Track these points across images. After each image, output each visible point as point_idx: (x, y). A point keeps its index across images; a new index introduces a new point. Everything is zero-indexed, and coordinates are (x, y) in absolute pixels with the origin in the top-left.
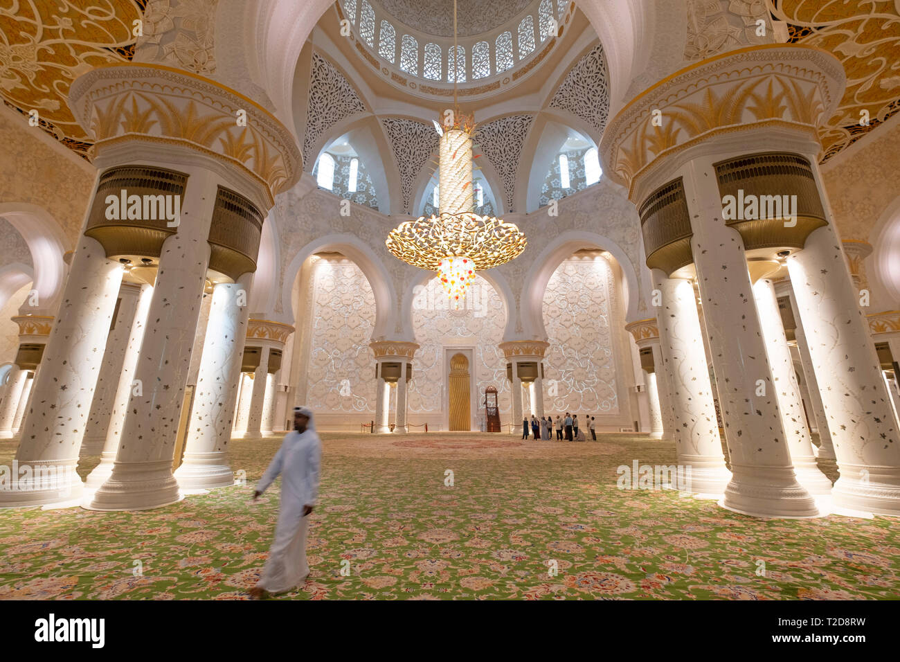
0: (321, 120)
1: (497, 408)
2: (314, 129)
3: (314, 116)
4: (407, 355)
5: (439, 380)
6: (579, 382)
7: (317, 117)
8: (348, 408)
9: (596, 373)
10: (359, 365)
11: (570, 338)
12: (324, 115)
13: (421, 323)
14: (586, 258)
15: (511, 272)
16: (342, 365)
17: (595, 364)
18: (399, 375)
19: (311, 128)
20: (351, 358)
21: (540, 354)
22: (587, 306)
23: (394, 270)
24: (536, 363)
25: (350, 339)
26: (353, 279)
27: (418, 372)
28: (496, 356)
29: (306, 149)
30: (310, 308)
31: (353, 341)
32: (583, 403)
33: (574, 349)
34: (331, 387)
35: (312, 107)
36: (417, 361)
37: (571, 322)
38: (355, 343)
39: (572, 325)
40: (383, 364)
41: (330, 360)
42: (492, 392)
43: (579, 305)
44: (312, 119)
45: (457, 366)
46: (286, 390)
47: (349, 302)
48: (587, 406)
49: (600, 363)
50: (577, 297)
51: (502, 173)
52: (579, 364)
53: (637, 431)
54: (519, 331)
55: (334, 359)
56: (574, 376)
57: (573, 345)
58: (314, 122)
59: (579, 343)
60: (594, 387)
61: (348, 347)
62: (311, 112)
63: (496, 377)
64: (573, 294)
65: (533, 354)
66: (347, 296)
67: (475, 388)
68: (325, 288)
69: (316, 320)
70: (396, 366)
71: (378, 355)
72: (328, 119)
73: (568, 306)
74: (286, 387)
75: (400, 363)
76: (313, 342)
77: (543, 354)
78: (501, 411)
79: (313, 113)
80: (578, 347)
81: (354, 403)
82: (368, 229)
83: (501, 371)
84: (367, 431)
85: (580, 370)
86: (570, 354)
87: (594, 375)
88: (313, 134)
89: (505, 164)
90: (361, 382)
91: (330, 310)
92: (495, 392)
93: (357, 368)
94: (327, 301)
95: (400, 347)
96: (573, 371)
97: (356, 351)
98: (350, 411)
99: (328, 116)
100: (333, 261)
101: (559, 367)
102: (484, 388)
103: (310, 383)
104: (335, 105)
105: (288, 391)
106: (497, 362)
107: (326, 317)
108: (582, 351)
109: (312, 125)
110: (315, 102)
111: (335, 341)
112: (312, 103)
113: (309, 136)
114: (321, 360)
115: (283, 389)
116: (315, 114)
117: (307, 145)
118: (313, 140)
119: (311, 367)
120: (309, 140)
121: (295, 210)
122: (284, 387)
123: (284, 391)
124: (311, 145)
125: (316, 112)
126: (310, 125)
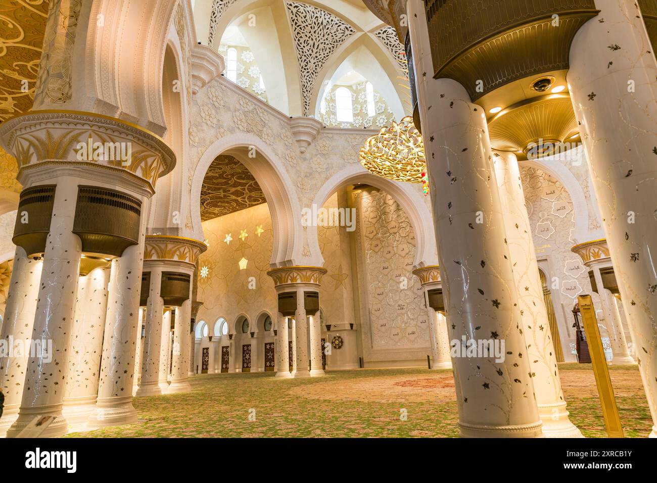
0: (312, 61)
2: (308, 72)
3: (305, 60)
7: (308, 60)
8: (412, 342)
10: (416, 294)
12: (314, 55)
16: (400, 296)
19: (305, 73)
20: (407, 289)
25: (403, 268)
29: (305, 95)
30: (360, 243)
31: (405, 269)
34: (393, 321)
35: (301, 53)
38: (408, 272)
40: (429, 291)
41: (388, 294)
44: (303, 64)
46: (352, 328)
58: (306, 66)
62: (301, 58)
67: (559, 308)
68: (370, 220)
72: (319, 57)
74: (352, 325)
76: (369, 278)
79: (304, 58)
84: (424, 366)
88: (308, 78)
91: (378, 242)
93: (415, 298)
98: (415, 346)
99: (318, 54)
103: (373, 318)
104: (321, 41)
105: (354, 328)
107: (376, 250)
109: (305, 69)
110: (302, 47)
111: (389, 272)
112: (299, 49)
113: (305, 81)
114: (378, 294)
115: (348, 327)
116: (305, 58)
117: (305, 90)
118: (309, 83)
119: (371, 303)
120: (306, 84)
121: (307, 155)
122: (349, 325)
123: (350, 329)
124: (308, 89)
125: (305, 56)
126: (303, 70)
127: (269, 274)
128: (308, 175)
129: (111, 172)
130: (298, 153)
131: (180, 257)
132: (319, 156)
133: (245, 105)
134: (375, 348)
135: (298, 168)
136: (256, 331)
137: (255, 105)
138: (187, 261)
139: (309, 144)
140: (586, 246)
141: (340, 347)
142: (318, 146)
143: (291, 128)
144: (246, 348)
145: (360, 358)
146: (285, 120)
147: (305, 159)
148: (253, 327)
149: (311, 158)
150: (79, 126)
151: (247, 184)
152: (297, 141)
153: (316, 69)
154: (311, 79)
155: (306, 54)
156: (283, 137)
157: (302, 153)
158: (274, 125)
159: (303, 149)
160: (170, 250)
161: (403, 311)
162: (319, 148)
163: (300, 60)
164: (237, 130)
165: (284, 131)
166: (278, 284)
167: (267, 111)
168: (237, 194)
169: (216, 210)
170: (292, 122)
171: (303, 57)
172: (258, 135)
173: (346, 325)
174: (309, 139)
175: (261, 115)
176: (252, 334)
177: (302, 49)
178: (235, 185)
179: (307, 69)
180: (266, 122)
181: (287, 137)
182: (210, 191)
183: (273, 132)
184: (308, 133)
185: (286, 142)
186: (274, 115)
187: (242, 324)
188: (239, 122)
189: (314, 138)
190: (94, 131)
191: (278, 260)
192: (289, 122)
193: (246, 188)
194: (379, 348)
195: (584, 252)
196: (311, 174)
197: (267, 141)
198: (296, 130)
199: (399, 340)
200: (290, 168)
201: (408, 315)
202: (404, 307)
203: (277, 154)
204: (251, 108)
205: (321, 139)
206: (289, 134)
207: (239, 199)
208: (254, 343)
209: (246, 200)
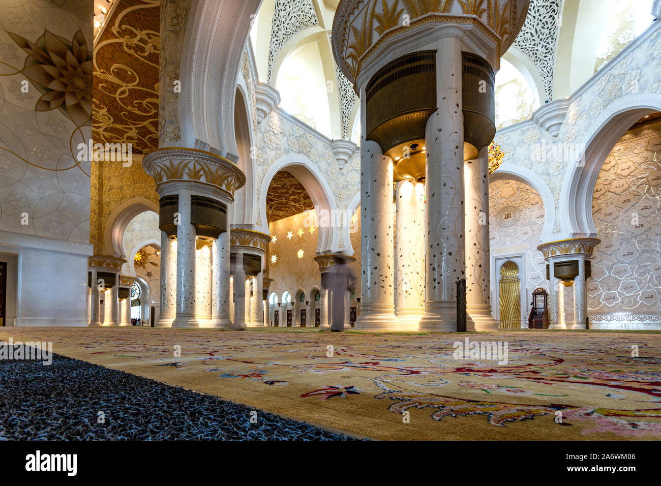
1: (546, 308)
2: (347, 100)
3: (345, 89)
7: (347, 89)
29: (344, 120)
35: (342, 83)
42: (540, 294)
44: (343, 93)
51: (537, 60)
62: (341, 88)
65: (573, 252)
88: (347, 105)
89: (539, 47)
92: (544, 293)
109: (344, 97)
110: (343, 77)
112: (341, 80)
113: (344, 108)
116: (345, 87)
117: (344, 116)
118: (348, 110)
120: (345, 111)
121: (345, 171)
124: (347, 115)
125: (345, 85)
126: (343, 98)
127: (316, 259)
128: (344, 187)
129: (207, 187)
130: (337, 169)
131: (254, 244)
132: (353, 172)
133: (297, 131)
135: (337, 182)
136: (309, 300)
137: (305, 130)
138: (259, 247)
139: (346, 162)
140: (547, 245)
142: (353, 163)
143: (333, 148)
144: (303, 312)
146: (328, 142)
147: (343, 174)
148: (308, 298)
149: (348, 174)
150: (187, 158)
151: (301, 193)
152: (337, 159)
153: (353, 97)
154: (349, 106)
155: (345, 84)
156: (326, 156)
157: (341, 169)
158: (320, 146)
159: (341, 166)
160: (248, 239)
162: (353, 165)
163: (341, 90)
164: (291, 152)
165: (327, 151)
166: (321, 267)
167: (313, 135)
168: (295, 201)
169: (281, 213)
170: (334, 144)
171: (343, 86)
172: (307, 155)
174: (346, 158)
175: (309, 138)
176: (307, 303)
177: (342, 79)
178: (294, 194)
179: (347, 97)
180: (313, 144)
181: (329, 156)
182: (275, 199)
183: (318, 153)
184: (345, 153)
185: (329, 161)
186: (319, 138)
187: (300, 295)
188: (292, 146)
189: (350, 157)
190: (196, 160)
191: (321, 250)
192: (331, 144)
193: (301, 196)
195: (545, 250)
196: (347, 186)
197: (314, 160)
198: (336, 150)
200: (330, 182)
203: (321, 171)
204: (302, 133)
205: (355, 158)
206: (331, 154)
207: (297, 205)
208: (308, 308)
209: (302, 206)
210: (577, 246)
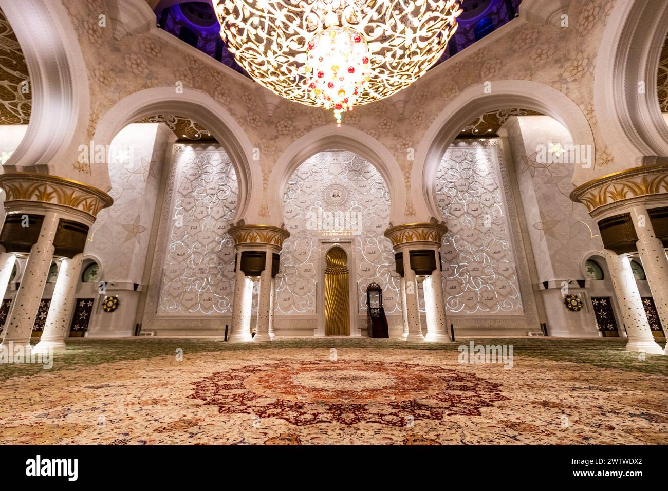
1: (382, 309)
4: (273, 243)
5: (313, 277)
6: (474, 278)
8: (206, 309)
9: (493, 268)
10: (222, 259)
11: (462, 229)
13: (294, 213)
14: (475, 143)
15: (398, 146)
16: (203, 260)
17: (493, 258)
18: (263, 268)
20: (214, 253)
21: (437, 241)
22: (479, 194)
23: (259, 144)
24: (433, 252)
25: (213, 231)
26: (220, 167)
27: (289, 267)
28: (378, 250)
30: (170, 197)
31: (216, 233)
32: (481, 303)
33: (466, 241)
34: (189, 285)
36: (289, 256)
37: (462, 212)
38: (219, 235)
39: (462, 215)
40: (243, 253)
41: (189, 256)
42: (375, 290)
43: (469, 193)
45: (335, 261)
46: (135, 289)
47: (214, 192)
48: (486, 305)
49: (497, 256)
50: (467, 184)
52: (473, 258)
53: (546, 334)
54: (411, 214)
55: (194, 253)
56: (469, 272)
57: (465, 237)
59: (472, 235)
60: (492, 284)
61: (211, 240)
63: (379, 272)
64: (463, 182)
65: (430, 240)
66: (212, 185)
67: (354, 286)
68: (188, 176)
69: (176, 210)
70: (259, 256)
71: (238, 243)
73: (457, 193)
74: (136, 286)
75: (265, 253)
76: (172, 234)
77: (440, 241)
78: (386, 313)
80: (471, 239)
81: (215, 304)
82: (227, 92)
83: (385, 266)
85: (475, 265)
86: (462, 246)
87: (492, 270)
90: (224, 279)
91: (192, 200)
92: (378, 290)
93: (220, 263)
94: (190, 190)
95: (265, 233)
96: (466, 266)
97: (220, 244)
98: (209, 313)
100: (198, 149)
101: (450, 262)
102: (366, 286)
103: (165, 280)
105: (139, 289)
106: (379, 256)
107: (188, 207)
108: (476, 243)
111: (197, 233)
114: (179, 255)
115: (131, 288)
119: (167, 263)
122: (133, 285)
123: (133, 289)
134: (160, 314)
141: (112, 310)
145: (138, 325)
161: (203, 276)
173: (128, 285)
194: (164, 315)
199: (192, 306)
201: (207, 280)
202: (205, 271)
210: (433, 233)
